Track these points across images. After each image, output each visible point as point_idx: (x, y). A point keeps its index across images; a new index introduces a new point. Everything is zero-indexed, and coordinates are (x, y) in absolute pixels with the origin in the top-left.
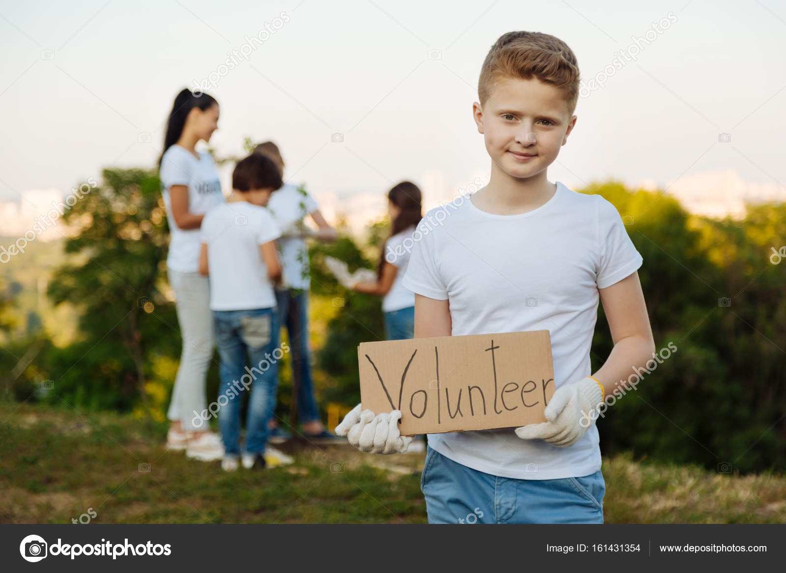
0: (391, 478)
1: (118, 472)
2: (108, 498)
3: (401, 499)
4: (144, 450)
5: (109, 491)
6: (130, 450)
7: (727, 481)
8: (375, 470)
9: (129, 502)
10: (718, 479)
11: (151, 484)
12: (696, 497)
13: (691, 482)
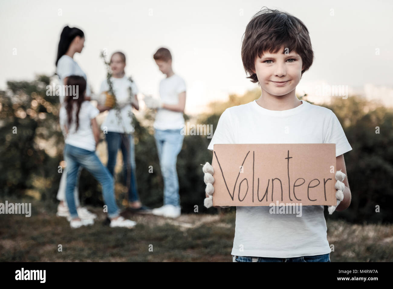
0: (182, 229)
1: (35, 229)
2: (32, 242)
3: (190, 239)
4: (47, 217)
5: (33, 239)
6: (41, 218)
7: (360, 228)
8: (173, 226)
9: (44, 244)
10: (355, 227)
11: (54, 234)
12: (345, 236)
13: (341, 229)
